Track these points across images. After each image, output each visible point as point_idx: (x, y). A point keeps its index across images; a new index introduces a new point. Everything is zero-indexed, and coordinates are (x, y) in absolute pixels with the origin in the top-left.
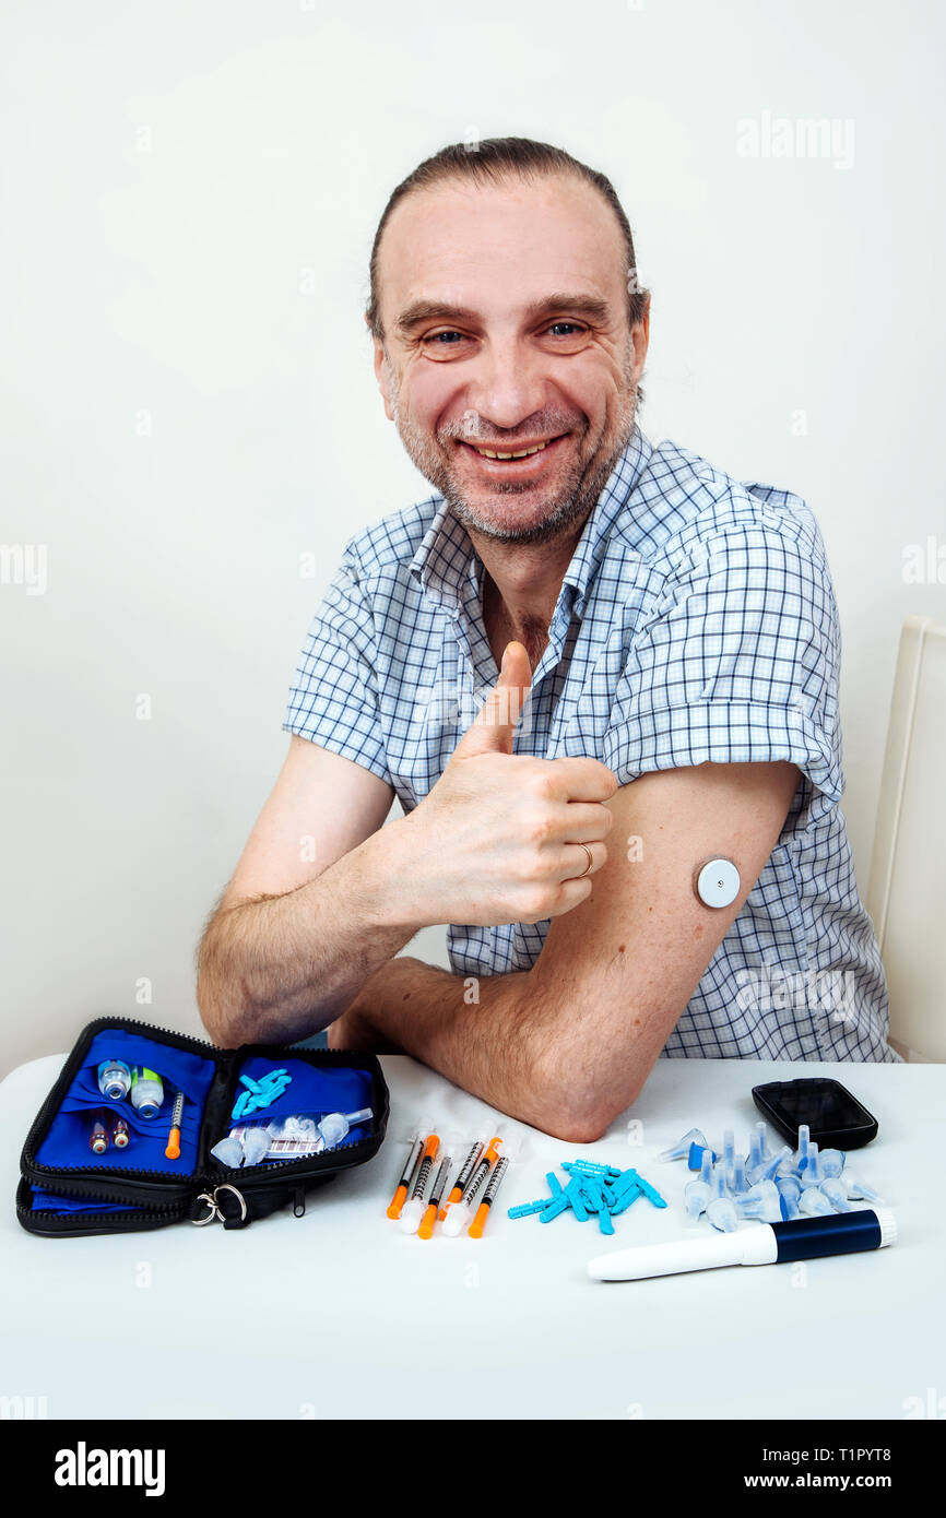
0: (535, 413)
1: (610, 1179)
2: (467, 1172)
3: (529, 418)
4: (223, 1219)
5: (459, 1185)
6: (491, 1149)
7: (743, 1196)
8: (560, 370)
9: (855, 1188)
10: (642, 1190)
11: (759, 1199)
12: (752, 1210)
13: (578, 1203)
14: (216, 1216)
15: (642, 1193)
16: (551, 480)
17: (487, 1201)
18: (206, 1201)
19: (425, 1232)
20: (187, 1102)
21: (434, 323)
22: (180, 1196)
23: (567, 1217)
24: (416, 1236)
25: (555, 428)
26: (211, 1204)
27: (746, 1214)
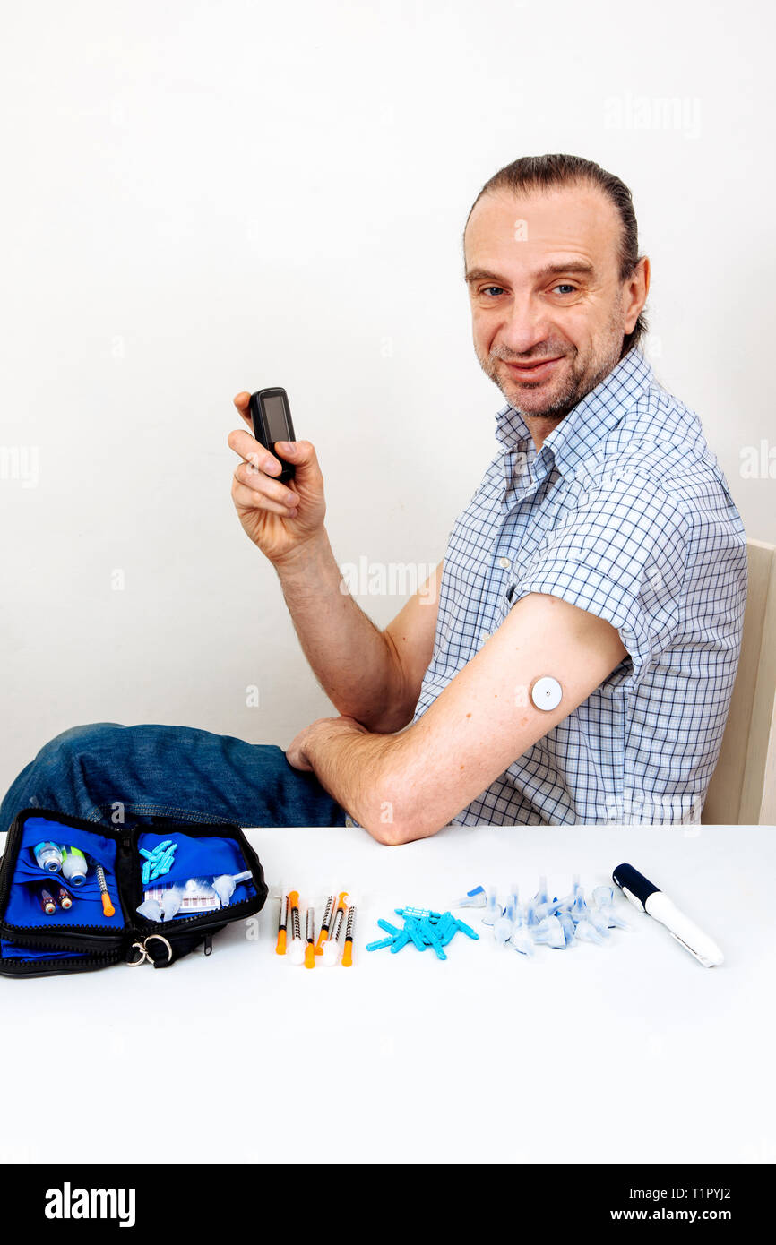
0: (541, 342)
1: (434, 920)
2: (328, 918)
3: (537, 345)
4: (152, 962)
5: (325, 928)
6: (341, 901)
7: (535, 928)
8: (559, 317)
9: (611, 919)
10: (460, 927)
11: (546, 930)
12: (541, 937)
13: (416, 937)
14: (146, 959)
15: (459, 929)
16: (552, 381)
17: (349, 939)
18: (138, 948)
19: (309, 964)
20: (106, 873)
21: (484, 281)
22: (119, 945)
23: (409, 949)
24: (304, 966)
25: (555, 352)
26: (142, 950)
27: (539, 940)
